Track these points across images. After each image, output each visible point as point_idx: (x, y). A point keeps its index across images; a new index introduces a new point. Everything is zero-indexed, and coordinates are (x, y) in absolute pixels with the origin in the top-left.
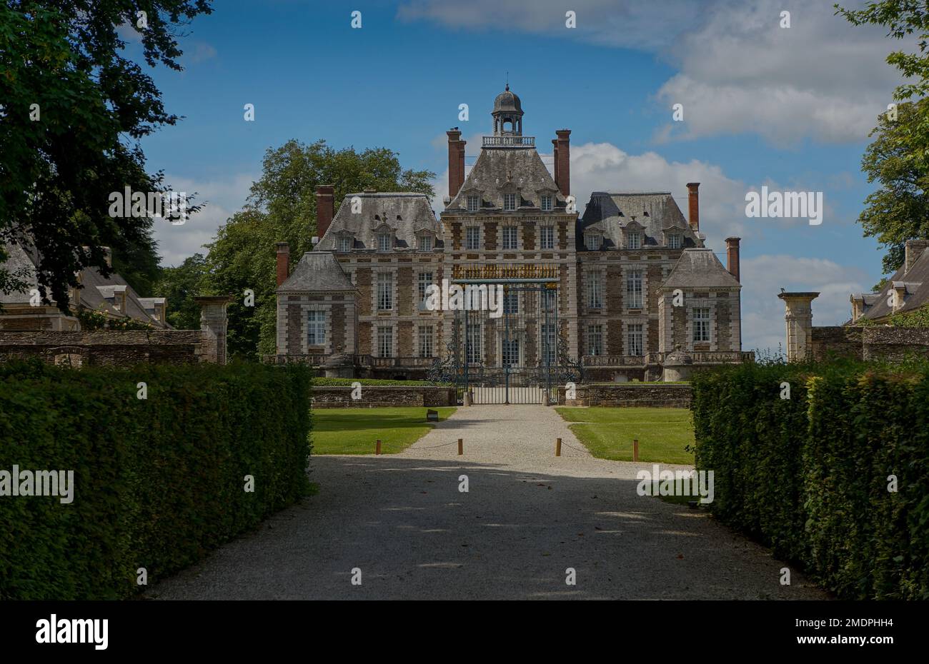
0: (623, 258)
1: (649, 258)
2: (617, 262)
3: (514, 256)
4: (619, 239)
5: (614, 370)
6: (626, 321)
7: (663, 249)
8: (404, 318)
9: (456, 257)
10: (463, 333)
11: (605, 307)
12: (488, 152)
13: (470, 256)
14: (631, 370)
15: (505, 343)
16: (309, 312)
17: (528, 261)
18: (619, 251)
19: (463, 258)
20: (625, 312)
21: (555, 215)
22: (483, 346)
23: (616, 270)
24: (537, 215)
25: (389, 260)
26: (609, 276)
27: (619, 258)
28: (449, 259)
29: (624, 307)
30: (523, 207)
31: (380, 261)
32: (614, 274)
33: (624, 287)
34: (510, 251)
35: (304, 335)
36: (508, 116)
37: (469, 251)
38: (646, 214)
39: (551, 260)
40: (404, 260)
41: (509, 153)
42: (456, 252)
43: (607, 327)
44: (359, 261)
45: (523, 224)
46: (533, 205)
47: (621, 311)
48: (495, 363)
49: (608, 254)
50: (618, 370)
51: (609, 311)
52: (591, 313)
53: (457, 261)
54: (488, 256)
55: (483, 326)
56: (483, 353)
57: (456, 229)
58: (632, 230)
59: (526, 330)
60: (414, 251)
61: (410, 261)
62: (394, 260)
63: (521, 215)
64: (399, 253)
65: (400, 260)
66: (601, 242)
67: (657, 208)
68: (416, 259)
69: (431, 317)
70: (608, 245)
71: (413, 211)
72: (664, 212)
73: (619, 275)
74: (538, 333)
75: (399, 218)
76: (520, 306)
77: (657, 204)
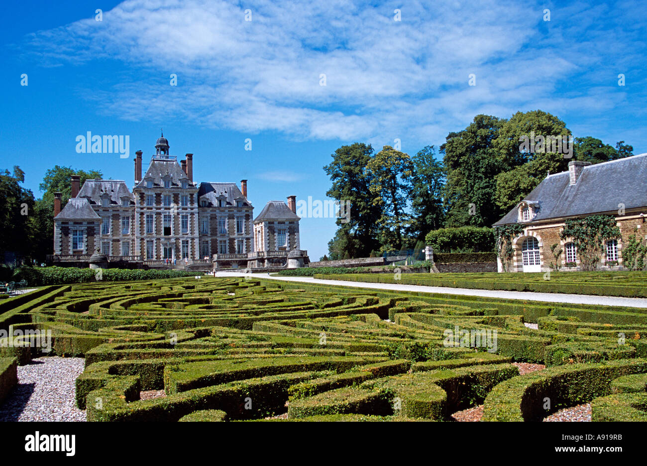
0: (217, 211)
1: (229, 211)
2: (214, 213)
4: (215, 203)
5: (232, 261)
6: (219, 239)
7: (235, 207)
8: (115, 238)
9: (142, 209)
10: (145, 244)
11: (209, 233)
12: (156, 162)
13: (148, 209)
14: (240, 261)
15: (165, 250)
16: (74, 231)
18: (215, 207)
19: (145, 209)
20: (219, 235)
21: (189, 190)
22: (154, 251)
23: (214, 216)
24: (180, 190)
25: (108, 210)
26: (211, 219)
27: (215, 211)
28: (138, 210)
29: (218, 233)
30: (173, 186)
31: (104, 210)
32: (213, 218)
33: (218, 224)
34: (167, 207)
35: (71, 244)
36: (163, 148)
37: (148, 206)
38: (226, 192)
39: (187, 211)
40: (115, 211)
41: (165, 162)
42: (142, 206)
43: (210, 242)
45: (174, 194)
46: (178, 185)
47: (216, 235)
48: (160, 258)
49: (211, 209)
50: (234, 261)
51: (211, 234)
52: (203, 235)
53: (142, 211)
54: (157, 209)
55: (155, 241)
56: (154, 254)
57: (142, 196)
58: (220, 199)
59: (175, 243)
60: (120, 206)
61: (118, 210)
62: (111, 210)
63: (172, 190)
64: (113, 207)
65: (113, 211)
66: (207, 204)
67: (230, 190)
68: (121, 210)
69: (128, 237)
70: (210, 205)
71: (119, 188)
72: (234, 192)
73: (216, 218)
74: (181, 244)
75: (112, 191)
76: (172, 232)
77: (230, 188)
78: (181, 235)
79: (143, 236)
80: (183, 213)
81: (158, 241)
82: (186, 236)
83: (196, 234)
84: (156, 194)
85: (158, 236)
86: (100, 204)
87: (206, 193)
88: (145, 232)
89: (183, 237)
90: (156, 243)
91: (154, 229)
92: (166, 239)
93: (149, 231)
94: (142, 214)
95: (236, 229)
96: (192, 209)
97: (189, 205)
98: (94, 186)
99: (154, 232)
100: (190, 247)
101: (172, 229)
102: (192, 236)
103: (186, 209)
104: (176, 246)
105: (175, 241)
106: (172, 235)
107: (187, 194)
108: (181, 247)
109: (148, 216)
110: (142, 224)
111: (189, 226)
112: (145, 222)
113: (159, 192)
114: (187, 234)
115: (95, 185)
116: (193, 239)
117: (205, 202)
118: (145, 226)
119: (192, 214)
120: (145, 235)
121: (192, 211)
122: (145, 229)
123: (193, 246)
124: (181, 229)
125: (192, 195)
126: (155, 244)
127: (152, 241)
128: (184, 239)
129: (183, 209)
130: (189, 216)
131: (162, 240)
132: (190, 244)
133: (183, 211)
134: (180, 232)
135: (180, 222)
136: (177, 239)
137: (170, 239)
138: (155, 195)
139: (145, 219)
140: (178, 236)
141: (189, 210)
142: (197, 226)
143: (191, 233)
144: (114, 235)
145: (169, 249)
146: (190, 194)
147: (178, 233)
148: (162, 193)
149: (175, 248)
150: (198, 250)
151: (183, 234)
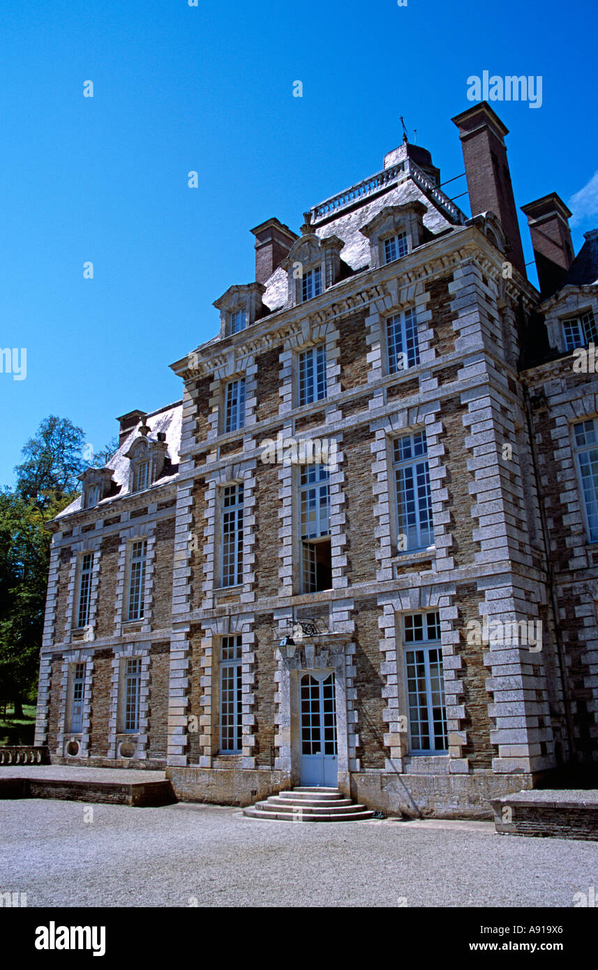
78: (384, 574)
79: (198, 614)
80: (391, 417)
81: (263, 629)
82: (419, 577)
83: (492, 549)
84: (257, 359)
85: (265, 604)
88: (208, 585)
89: (402, 591)
90: (255, 645)
91: (247, 561)
92: (303, 616)
94: (199, 486)
96: (444, 375)
97: (428, 357)
99: (247, 579)
101: (337, 545)
102: (459, 575)
103: (412, 386)
104: (359, 656)
105: (350, 626)
106: (338, 581)
107: (413, 290)
108: (389, 667)
111: (436, 497)
113: (273, 344)
114: (426, 564)
116: (466, 592)
118: (209, 549)
119: (452, 406)
120: (208, 603)
121: (451, 387)
122: (209, 567)
123: (470, 656)
124: (383, 530)
125: (438, 289)
126: (247, 659)
127: (238, 640)
129: (392, 392)
130: (434, 431)
131: (285, 624)
132: (448, 638)
133: (398, 403)
134: (383, 553)
135: (382, 488)
136: (366, 606)
137: (324, 610)
138: (255, 369)
139: (210, 512)
140: (368, 588)
141: (429, 387)
142: (486, 485)
143: (452, 551)
144: (157, 621)
145: (325, 683)
146: (429, 286)
147: (368, 568)
148: (286, 346)
149: (352, 672)
150: (512, 679)
151: (401, 569)
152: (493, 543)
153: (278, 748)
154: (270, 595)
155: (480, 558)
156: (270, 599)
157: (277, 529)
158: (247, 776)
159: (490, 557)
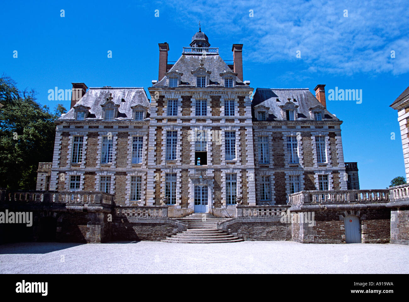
0: (284, 127)
1: (302, 127)
2: (279, 130)
3: (204, 120)
4: (280, 115)
5: (343, 209)
6: (288, 173)
7: (312, 121)
8: (120, 169)
9: (160, 120)
10: (163, 179)
11: (272, 163)
12: (187, 56)
13: (169, 120)
14: (364, 210)
15: (197, 190)
17: (215, 124)
18: (280, 121)
19: (165, 122)
20: (287, 166)
21: (236, 90)
23: (279, 135)
24: (221, 90)
25: (112, 127)
26: (274, 140)
27: (281, 127)
28: (153, 122)
29: (286, 163)
30: (211, 85)
31: (105, 127)
32: (278, 138)
33: (285, 148)
34: (201, 117)
37: (170, 117)
38: (295, 100)
39: (233, 124)
40: (123, 127)
42: (159, 117)
43: (274, 177)
44: (90, 127)
45: (212, 97)
46: (218, 84)
47: (283, 166)
48: (188, 204)
49: (273, 124)
51: (275, 165)
52: (262, 167)
53: (160, 124)
54: (184, 120)
55: (179, 175)
56: (178, 196)
57: (160, 101)
58: (288, 109)
59: (214, 178)
60: (130, 120)
61: (127, 127)
62: (116, 126)
63: (210, 90)
64: (119, 122)
65: (120, 127)
66: (267, 116)
67: (301, 98)
68: (131, 126)
69: (141, 169)
70: (272, 118)
71: (134, 97)
72: (307, 100)
73: (281, 138)
74: (223, 180)
75: (123, 100)
76: (209, 159)
77: (301, 95)
78: (223, 164)
79: (159, 166)
80: (227, 127)
81: (184, 174)
82: (233, 166)
83: (250, 162)
84: (182, 97)
85: (185, 166)
86: (101, 118)
87: (264, 100)
88: (163, 158)
89: (228, 168)
90: (181, 177)
91: (178, 154)
92: (197, 170)
93: (171, 157)
94: (159, 129)
95: (315, 157)
96: (242, 120)
97: (237, 115)
98: (98, 95)
99: (178, 159)
100: (239, 185)
101: (209, 154)
102: (242, 167)
103: (233, 120)
104: (215, 182)
105: (213, 175)
106: (209, 163)
107: (234, 96)
108: (223, 185)
109: (168, 133)
110: (158, 145)
111: (237, 148)
112: (164, 143)
113: (188, 95)
114: (234, 163)
115: (102, 93)
116: (244, 171)
117: (263, 113)
118: (164, 148)
119: (242, 128)
120: (163, 163)
121: (243, 124)
122: (164, 153)
123: (244, 184)
124: (223, 153)
125: (241, 99)
126: (179, 180)
127: (175, 175)
128: (229, 171)
129: (227, 120)
130: (238, 133)
131: (192, 172)
132: (239, 180)
133: (228, 124)
134: (223, 158)
135: (223, 143)
136: (217, 171)
137: (205, 170)
138: (181, 100)
139: (164, 137)
140: (218, 166)
141: (237, 122)
142: (250, 148)
143: (241, 161)
144: (118, 165)
145: (202, 188)
146: (238, 97)
147: (218, 162)
148: (193, 96)
149: (213, 186)
150: (253, 190)
151: (227, 163)
152: (251, 161)
153: (189, 203)
154: (187, 164)
155: (247, 164)
156: (187, 165)
157: (189, 147)
158: (178, 210)
159: (250, 164)
